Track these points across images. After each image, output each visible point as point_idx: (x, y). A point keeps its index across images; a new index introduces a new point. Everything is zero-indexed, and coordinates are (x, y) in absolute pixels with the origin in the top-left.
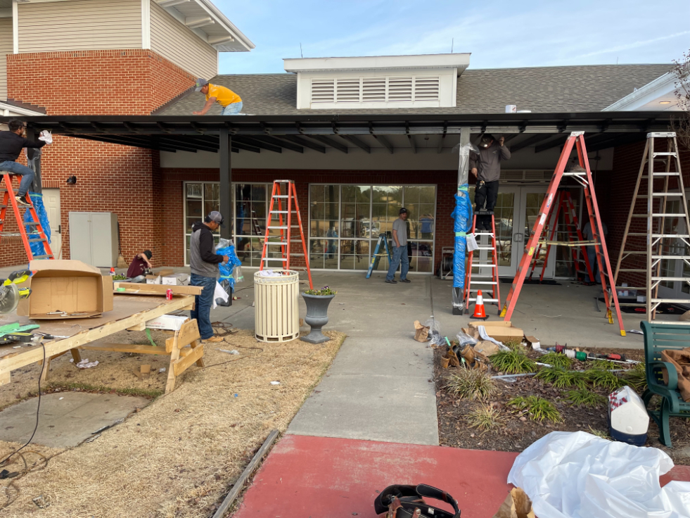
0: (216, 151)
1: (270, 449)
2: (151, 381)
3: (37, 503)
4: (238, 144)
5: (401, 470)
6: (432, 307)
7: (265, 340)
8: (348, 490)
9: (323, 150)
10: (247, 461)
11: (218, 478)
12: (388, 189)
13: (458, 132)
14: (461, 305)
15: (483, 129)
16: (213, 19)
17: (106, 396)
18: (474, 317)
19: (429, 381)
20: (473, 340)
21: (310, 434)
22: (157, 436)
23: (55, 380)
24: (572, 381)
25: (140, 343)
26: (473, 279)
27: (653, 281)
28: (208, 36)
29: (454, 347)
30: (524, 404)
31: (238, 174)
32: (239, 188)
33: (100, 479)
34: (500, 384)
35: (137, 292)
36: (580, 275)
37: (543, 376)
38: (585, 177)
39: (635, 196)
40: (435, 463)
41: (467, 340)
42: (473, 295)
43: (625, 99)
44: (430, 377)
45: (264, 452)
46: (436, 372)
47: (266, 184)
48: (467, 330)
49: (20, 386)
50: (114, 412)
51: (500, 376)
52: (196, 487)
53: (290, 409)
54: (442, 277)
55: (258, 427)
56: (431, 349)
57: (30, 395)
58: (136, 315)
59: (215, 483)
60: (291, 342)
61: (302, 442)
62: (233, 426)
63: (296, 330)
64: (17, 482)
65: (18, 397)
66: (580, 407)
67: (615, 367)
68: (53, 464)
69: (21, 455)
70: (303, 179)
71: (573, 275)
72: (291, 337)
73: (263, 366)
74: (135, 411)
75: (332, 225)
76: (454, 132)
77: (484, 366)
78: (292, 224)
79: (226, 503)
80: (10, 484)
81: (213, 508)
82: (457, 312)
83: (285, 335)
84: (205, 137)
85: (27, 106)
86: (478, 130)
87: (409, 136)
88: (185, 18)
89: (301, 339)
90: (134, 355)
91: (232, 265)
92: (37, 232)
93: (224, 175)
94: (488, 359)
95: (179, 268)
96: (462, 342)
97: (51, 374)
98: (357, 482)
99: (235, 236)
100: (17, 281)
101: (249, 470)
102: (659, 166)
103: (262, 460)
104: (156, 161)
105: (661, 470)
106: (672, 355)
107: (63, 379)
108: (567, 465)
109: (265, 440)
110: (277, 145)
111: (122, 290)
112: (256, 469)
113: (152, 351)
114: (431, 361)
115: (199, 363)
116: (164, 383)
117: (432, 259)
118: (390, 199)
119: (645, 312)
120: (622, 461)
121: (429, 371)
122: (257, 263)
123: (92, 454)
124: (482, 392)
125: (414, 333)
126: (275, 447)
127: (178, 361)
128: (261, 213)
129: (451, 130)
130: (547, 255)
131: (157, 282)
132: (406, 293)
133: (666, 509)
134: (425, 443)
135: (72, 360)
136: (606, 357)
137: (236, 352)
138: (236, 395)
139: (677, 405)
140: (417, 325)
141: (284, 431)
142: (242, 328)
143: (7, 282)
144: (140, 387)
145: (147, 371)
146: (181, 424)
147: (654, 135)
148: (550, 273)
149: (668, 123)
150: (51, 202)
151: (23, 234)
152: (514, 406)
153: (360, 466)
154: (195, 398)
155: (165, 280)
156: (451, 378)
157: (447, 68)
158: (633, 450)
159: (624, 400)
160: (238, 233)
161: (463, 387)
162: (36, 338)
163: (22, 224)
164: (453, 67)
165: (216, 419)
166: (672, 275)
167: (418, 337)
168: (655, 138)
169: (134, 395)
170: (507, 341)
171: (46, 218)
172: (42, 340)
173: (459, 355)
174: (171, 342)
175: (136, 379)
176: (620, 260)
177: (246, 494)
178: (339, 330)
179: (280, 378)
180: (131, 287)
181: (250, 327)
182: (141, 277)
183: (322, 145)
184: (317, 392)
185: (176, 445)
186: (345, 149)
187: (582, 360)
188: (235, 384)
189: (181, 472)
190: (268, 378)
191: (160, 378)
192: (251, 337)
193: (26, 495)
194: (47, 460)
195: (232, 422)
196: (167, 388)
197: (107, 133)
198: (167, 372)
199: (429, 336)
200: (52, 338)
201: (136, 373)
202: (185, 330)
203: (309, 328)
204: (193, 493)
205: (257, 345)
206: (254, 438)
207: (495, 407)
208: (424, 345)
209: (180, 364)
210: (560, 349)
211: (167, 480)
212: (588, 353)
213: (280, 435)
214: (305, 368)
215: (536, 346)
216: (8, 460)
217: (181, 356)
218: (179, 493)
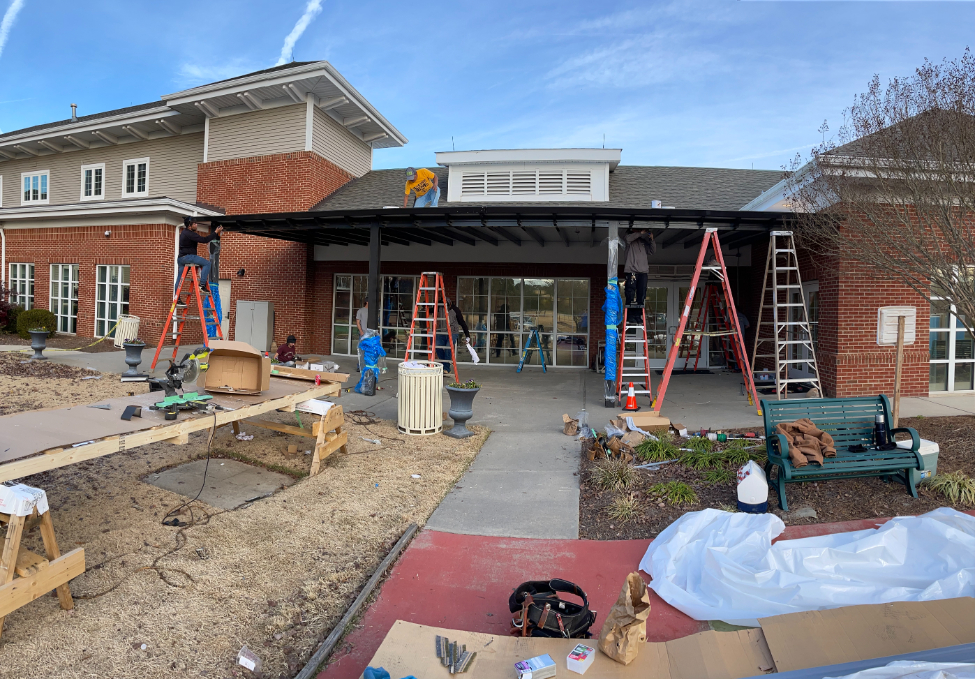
0: (367, 245)
1: (408, 544)
2: (296, 461)
3: (199, 554)
4: (387, 237)
5: (540, 567)
6: (585, 400)
7: (408, 432)
8: (484, 590)
9: (472, 242)
10: (384, 552)
11: (357, 566)
12: (543, 282)
13: (607, 226)
14: (613, 398)
15: (631, 223)
16: (369, 118)
17: (258, 469)
18: (626, 409)
19: (575, 474)
20: (621, 432)
21: (449, 530)
22: (302, 515)
23: (218, 446)
24: (711, 462)
25: (289, 424)
26: (625, 372)
27: (781, 363)
28: (363, 134)
29: (600, 439)
30: (663, 491)
31: (387, 267)
32: (387, 281)
33: (252, 545)
34: (643, 473)
35: (289, 375)
36: (730, 363)
37: (685, 461)
38: (721, 271)
39: (764, 289)
40: (574, 557)
41: (615, 431)
42: (625, 387)
43: (756, 201)
44: (576, 471)
45: (402, 546)
46: (582, 465)
47: (415, 277)
48: (615, 422)
49: (191, 448)
50: (265, 485)
51: (644, 465)
52: (337, 572)
53: (430, 504)
54: (598, 371)
55: (396, 519)
56: (580, 443)
57: (199, 457)
58: (288, 397)
59: (354, 572)
60: (433, 436)
61: (440, 538)
62: (373, 516)
63: (439, 423)
64: (184, 531)
65: (190, 457)
66: (715, 486)
67: (749, 445)
68: (213, 522)
69: (190, 508)
70: (451, 272)
71: (725, 364)
72: (434, 431)
73: (405, 458)
74: (282, 488)
75: (481, 319)
76: (602, 225)
77: (630, 457)
78: (438, 317)
79: (364, 594)
80: (180, 532)
81: (352, 596)
82: (609, 404)
83: (428, 428)
84: (356, 231)
85: (211, 208)
86: (625, 225)
87: (558, 229)
88: (344, 119)
89: (444, 433)
90: (283, 434)
91: (377, 356)
92: (212, 317)
93: (373, 267)
94: (633, 450)
95: (326, 357)
96: (609, 434)
97: (216, 440)
98: (494, 581)
99: (381, 327)
100: (199, 356)
101: (387, 562)
102: (781, 262)
103: (400, 553)
104: (310, 254)
105: (773, 533)
106: (784, 427)
107: (225, 447)
108: (694, 543)
109: (403, 533)
110: (426, 238)
111: (276, 373)
112: (394, 562)
113: (299, 432)
114: (578, 454)
115: (343, 450)
116: (310, 465)
117: (587, 353)
118: (543, 292)
119: (775, 393)
120: (742, 530)
121: (575, 464)
122: (402, 355)
123: (244, 520)
124: (625, 483)
125: (563, 427)
126: (413, 541)
127: (323, 445)
128: (408, 307)
129: (599, 224)
130: (700, 346)
131: (306, 367)
132: (559, 387)
133: (772, 568)
134: (565, 538)
135: (232, 432)
136: (743, 436)
137: (378, 441)
138: (377, 485)
139: (789, 472)
140: (566, 418)
141: (423, 526)
142: (386, 418)
143: (192, 357)
144: (288, 465)
145: (294, 451)
146: (324, 508)
147: (775, 233)
148: (704, 362)
149: (781, 223)
150: (224, 290)
151: (202, 317)
152: (654, 494)
153: (499, 564)
154: (337, 484)
155: (314, 367)
156: (594, 470)
157: (599, 163)
158: (752, 518)
159: (748, 473)
160: (385, 324)
161: (605, 479)
162: (209, 407)
163: (201, 309)
164: (605, 163)
165: (358, 507)
166: (801, 358)
167: (567, 429)
168: (777, 237)
169: (281, 472)
170: (654, 430)
171: (220, 305)
172: (214, 409)
173: (605, 446)
174: (317, 426)
175: (283, 457)
176: (756, 346)
177: (383, 586)
178: (484, 425)
179: (420, 471)
180: (284, 370)
181: (392, 418)
182: (291, 363)
183: (471, 237)
184: (458, 488)
185: (319, 527)
186: (495, 242)
187: (723, 441)
188: (376, 474)
189: (324, 554)
190: (410, 471)
191: (306, 460)
192: (393, 429)
193: (191, 544)
194: (209, 517)
195: (372, 512)
196: (312, 471)
197: (272, 229)
198: (312, 454)
199: (578, 429)
200: (222, 409)
201: (284, 451)
202: (332, 415)
203: (452, 423)
204: (334, 577)
205: (399, 437)
206: (394, 530)
207: (636, 496)
208: (573, 438)
209: (325, 449)
210: (704, 433)
211: (310, 560)
212: (728, 434)
213: (419, 529)
214: (446, 463)
215: (683, 433)
216: (179, 510)
217: (326, 441)
218: (321, 574)
